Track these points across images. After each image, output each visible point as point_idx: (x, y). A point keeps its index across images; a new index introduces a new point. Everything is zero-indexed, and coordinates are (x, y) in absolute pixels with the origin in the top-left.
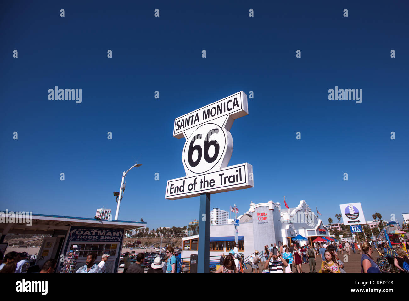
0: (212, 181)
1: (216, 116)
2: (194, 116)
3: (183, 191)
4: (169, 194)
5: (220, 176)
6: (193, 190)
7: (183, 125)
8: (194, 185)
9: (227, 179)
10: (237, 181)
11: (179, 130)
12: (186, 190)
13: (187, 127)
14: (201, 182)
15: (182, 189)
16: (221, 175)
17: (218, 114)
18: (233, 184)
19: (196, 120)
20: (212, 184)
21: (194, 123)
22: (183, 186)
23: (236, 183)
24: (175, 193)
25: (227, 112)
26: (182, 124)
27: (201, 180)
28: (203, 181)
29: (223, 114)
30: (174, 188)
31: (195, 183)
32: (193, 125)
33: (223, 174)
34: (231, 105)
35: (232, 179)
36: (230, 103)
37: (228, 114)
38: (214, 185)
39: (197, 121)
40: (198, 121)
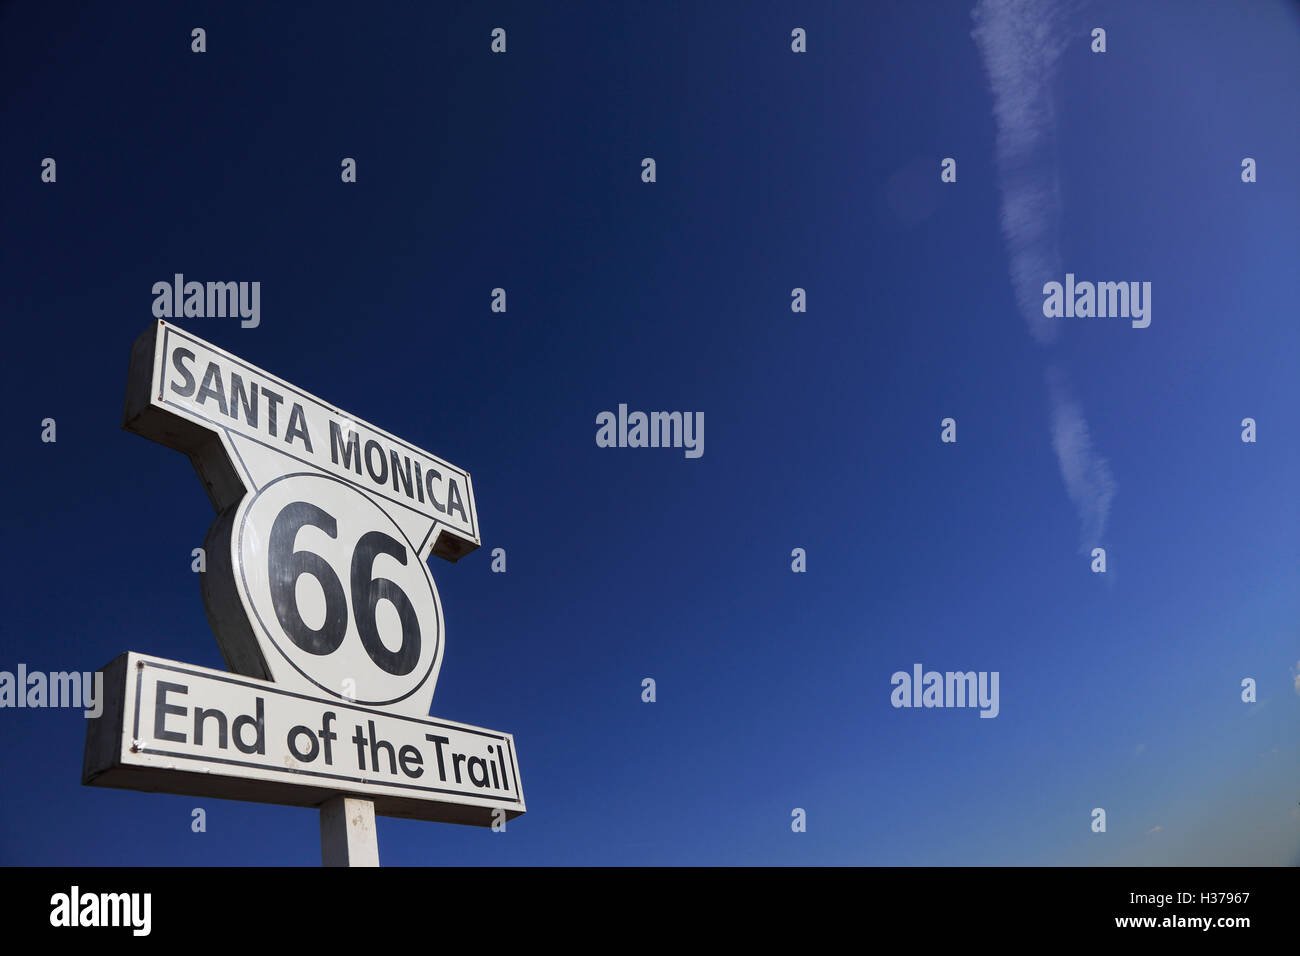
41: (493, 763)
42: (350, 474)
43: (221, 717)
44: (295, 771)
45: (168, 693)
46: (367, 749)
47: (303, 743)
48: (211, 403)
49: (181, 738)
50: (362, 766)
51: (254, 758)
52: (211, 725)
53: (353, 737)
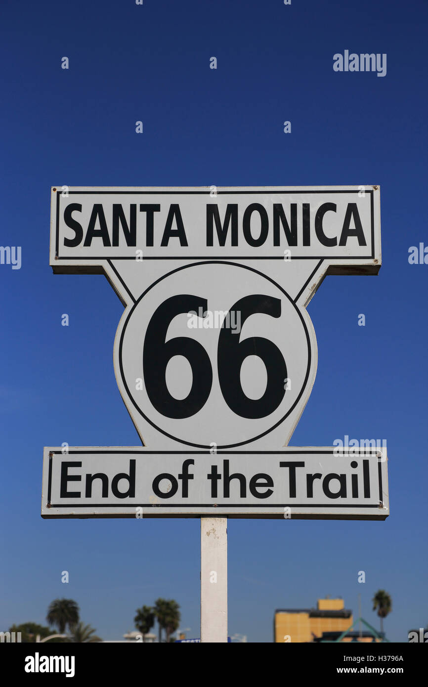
0: (263, 481)
1: (268, 248)
2: (157, 208)
3: (131, 493)
4: (56, 499)
5: (287, 470)
6: (177, 498)
7: (103, 233)
8: (180, 482)
9: (318, 484)
10: (355, 495)
11: (80, 250)
12: (144, 493)
13: (123, 248)
14: (213, 476)
15: (123, 486)
16: (292, 467)
17: (277, 243)
18: (340, 501)
19: (168, 233)
20: (261, 490)
21: (165, 243)
22: (132, 478)
23: (349, 499)
24: (88, 494)
25: (316, 247)
26: (97, 227)
27: (214, 468)
28: (220, 471)
29: (300, 249)
30: (84, 478)
31: (186, 476)
32: (157, 249)
33: (302, 464)
34: (333, 225)
35: (335, 486)
36: (328, 214)
37: (322, 259)
38: (269, 493)
39: (174, 241)
40: (184, 243)
41: (355, 477)
42: (228, 250)
43: (103, 477)
44: (157, 505)
45: (69, 469)
46: (220, 483)
47: (165, 486)
48: (97, 241)
49: (77, 495)
50: (214, 494)
51: (128, 500)
52: (97, 484)
53: (208, 475)
